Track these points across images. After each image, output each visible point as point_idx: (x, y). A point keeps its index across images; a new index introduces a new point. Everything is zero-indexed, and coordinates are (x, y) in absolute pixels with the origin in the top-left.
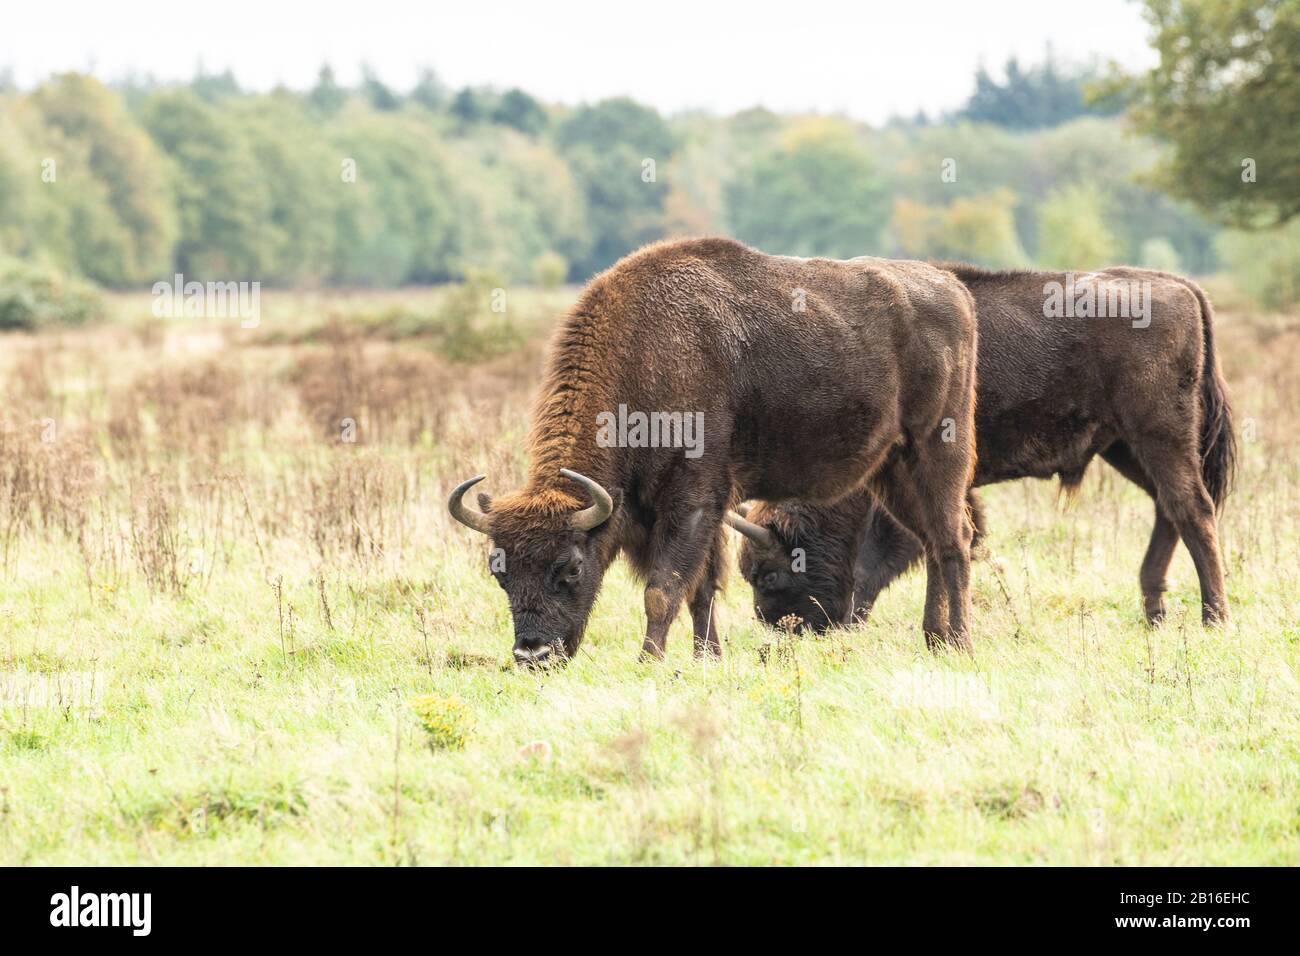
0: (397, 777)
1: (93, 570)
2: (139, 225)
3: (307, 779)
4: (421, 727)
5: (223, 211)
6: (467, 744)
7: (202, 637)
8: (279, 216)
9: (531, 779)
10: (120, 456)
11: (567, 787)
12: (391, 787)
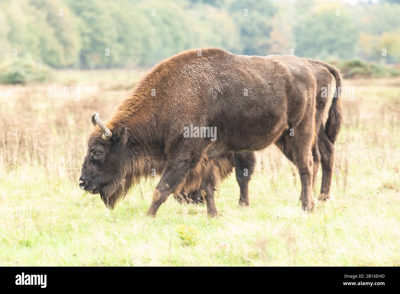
0: (170, 257)
1: (50, 177)
2: (65, 43)
3: (135, 258)
4: (179, 238)
5: (99, 38)
6: (197, 244)
7: (92, 203)
8: (120, 40)
9: (222, 258)
10: (59, 133)
11: (236, 260)
12: (167, 261)
